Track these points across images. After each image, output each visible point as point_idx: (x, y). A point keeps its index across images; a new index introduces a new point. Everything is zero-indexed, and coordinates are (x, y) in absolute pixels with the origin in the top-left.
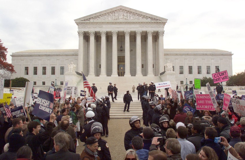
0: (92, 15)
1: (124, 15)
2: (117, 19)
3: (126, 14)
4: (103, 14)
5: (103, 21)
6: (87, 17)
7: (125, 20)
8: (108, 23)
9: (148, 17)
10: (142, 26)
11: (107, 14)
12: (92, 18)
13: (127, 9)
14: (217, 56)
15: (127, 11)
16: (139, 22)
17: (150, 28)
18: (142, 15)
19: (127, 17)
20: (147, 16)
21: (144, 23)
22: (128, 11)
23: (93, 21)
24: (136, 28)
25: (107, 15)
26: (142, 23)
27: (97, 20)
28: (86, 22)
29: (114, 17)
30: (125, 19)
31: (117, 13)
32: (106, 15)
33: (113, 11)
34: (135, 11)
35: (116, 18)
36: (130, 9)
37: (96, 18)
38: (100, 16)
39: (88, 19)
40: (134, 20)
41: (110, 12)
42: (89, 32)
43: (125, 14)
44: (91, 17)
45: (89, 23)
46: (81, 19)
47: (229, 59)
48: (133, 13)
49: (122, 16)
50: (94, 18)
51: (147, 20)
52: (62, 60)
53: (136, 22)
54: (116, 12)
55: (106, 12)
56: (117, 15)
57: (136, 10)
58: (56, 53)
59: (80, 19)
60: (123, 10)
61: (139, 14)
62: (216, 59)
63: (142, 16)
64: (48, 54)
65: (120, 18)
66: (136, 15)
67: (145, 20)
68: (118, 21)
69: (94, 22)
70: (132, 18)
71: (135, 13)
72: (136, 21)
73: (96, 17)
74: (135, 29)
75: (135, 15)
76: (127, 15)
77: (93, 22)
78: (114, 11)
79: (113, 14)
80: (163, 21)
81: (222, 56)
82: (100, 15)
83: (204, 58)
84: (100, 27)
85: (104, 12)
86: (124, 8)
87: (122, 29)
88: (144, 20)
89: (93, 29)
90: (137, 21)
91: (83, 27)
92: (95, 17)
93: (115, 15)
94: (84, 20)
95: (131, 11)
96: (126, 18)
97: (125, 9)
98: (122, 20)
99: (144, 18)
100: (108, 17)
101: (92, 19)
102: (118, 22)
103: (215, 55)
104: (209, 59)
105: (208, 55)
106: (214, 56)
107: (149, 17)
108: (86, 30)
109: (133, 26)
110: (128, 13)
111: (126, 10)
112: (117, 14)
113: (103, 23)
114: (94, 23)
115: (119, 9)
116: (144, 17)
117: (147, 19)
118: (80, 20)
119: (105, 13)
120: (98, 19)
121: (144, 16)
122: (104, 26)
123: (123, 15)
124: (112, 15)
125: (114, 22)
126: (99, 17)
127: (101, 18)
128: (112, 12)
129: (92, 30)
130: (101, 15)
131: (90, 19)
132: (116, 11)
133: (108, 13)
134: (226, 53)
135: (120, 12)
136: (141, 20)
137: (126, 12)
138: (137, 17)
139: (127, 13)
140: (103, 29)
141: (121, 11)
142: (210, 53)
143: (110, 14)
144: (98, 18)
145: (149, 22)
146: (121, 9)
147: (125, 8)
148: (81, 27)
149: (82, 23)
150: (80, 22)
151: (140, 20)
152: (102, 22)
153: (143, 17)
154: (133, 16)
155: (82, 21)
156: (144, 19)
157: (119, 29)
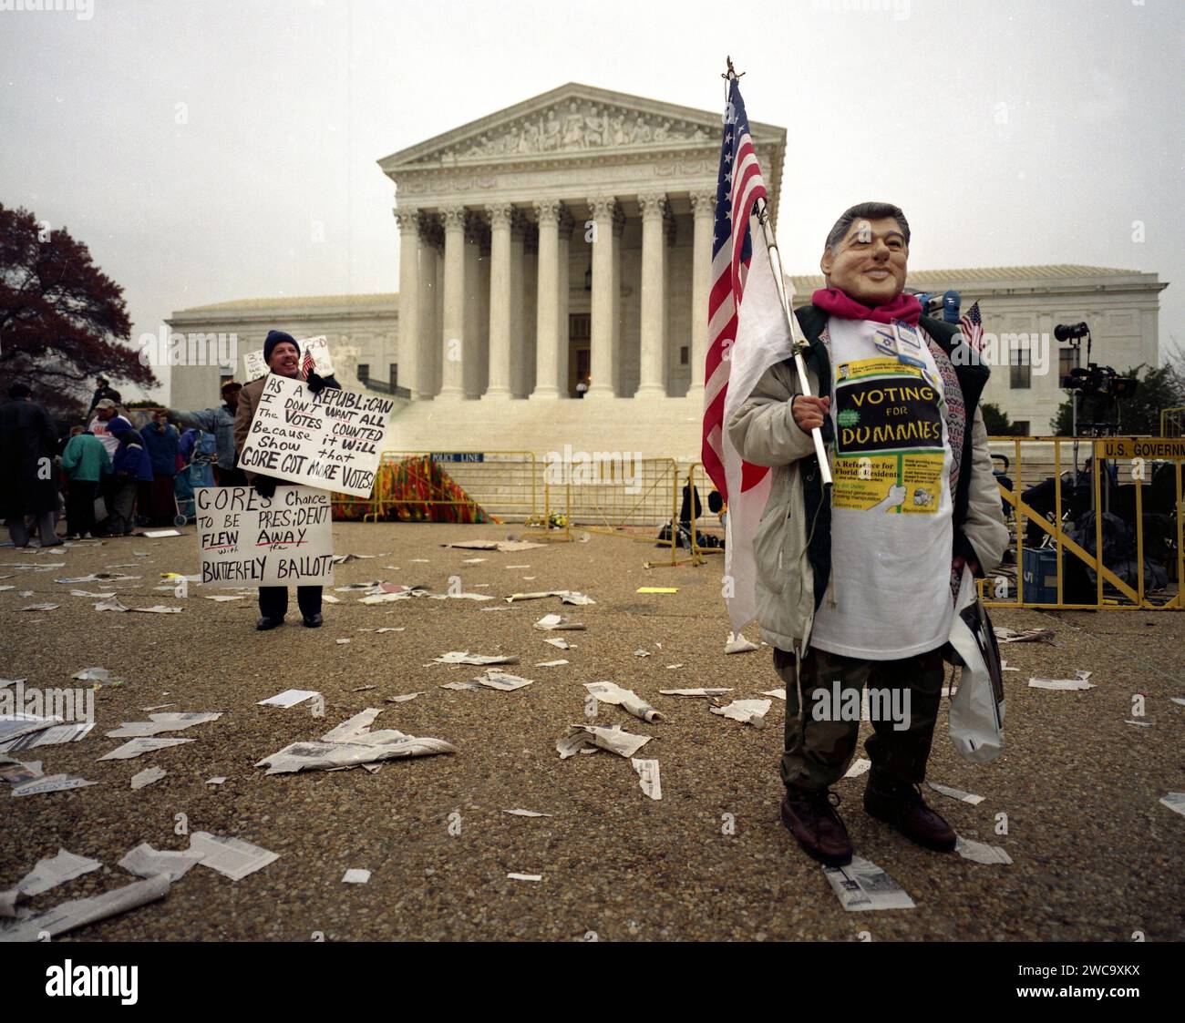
0: (452, 138)
1: (585, 124)
2: (554, 147)
3: (596, 121)
4: (495, 130)
5: (496, 159)
6: (429, 147)
7: (588, 149)
8: (518, 168)
9: (696, 127)
10: (668, 171)
11: (512, 124)
12: (452, 148)
13: (600, 96)
14: (1072, 300)
15: (601, 107)
16: (653, 155)
17: (706, 180)
18: (665, 119)
19: (601, 134)
20: (689, 124)
21: (676, 154)
22: (606, 107)
23: (456, 161)
24: (640, 181)
25: (514, 130)
26: (665, 155)
27: (472, 158)
28: (427, 170)
29: (542, 137)
30: (593, 143)
31: (555, 119)
32: (510, 133)
33: (539, 113)
34: (635, 104)
35: (552, 142)
36: (614, 95)
37: (469, 147)
38: (484, 140)
39: (437, 155)
40: (631, 145)
41: (528, 118)
42: (441, 210)
43: (592, 123)
44: (447, 143)
45: (440, 171)
46: (405, 157)
47: (1141, 310)
48: (625, 112)
49: (576, 128)
50: (458, 147)
51: (691, 140)
52: (361, 335)
53: (641, 156)
54: (551, 114)
55: (507, 119)
56: (558, 128)
57: (638, 100)
58: (335, 311)
59: (401, 159)
60: (584, 102)
61: (652, 116)
62: (1063, 314)
63: (667, 125)
64: (307, 311)
65: (567, 140)
66: (640, 121)
67: (680, 142)
68: (560, 154)
69: (460, 165)
70: (620, 137)
71: (636, 114)
72: (639, 147)
73: (468, 142)
74: (635, 185)
75: (635, 121)
76: (600, 126)
77: (452, 165)
78: (545, 111)
79: (541, 125)
80: (764, 141)
81: (1098, 299)
82: (484, 134)
83: (998, 311)
84: (486, 185)
85: (498, 119)
86: (587, 93)
87: (579, 189)
88: (677, 142)
89: (459, 197)
90: (642, 151)
91: (416, 190)
92: (462, 143)
93: (546, 131)
94: (420, 160)
95: (618, 104)
96: (596, 137)
97: (593, 98)
98: (576, 149)
99: (678, 130)
100: (517, 139)
101: (451, 154)
102: (559, 162)
103: (1060, 294)
104: (1026, 315)
105: (1020, 296)
106: (1054, 300)
107: (701, 127)
108: (429, 202)
109: (625, 172)
110: (606, 113)
111: (595, 104)
112: (554, 126)
113: (495, 167)
114: (460, 169)
115: (564, 101)
116: (677, 126)
117: (687, 137)
118: (401, 162)
119: (502, 121)
120: (474, 154)
121: (677, 122)
122: (502, 182)
123: (584, 128)
124: (534, 129)
125: (542, 162)
126: (480, 145)
127: (490, 144)
128: (534, 117)
129: (449, 199)
130: (490, 134)
131: (442, 152)
132: (551, 108)
133: (517, 122)
134: (1126, 280)
135: (571, 113)
136: (662, 140)
137: (594, 110)
138: (647, 128)
139: (599, 115)
140: (499, 196)
141: (573, 106)
142: (1035, 284)
143: (527, 125)
144: (475, 149)
145: (701, 151)
146: (572, 99)
147: (590, 94)
148: (406, 193)
149: (409, 173)
150: (401, 169)
151: (656, 143)
152: (494, 162)
153: (671, 130)
154: (629, 126)
155: (411, 163)
156: (677, 135)
157: (566, 190)
